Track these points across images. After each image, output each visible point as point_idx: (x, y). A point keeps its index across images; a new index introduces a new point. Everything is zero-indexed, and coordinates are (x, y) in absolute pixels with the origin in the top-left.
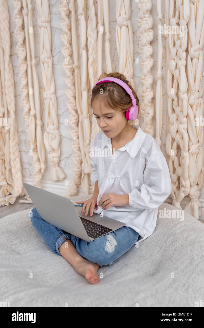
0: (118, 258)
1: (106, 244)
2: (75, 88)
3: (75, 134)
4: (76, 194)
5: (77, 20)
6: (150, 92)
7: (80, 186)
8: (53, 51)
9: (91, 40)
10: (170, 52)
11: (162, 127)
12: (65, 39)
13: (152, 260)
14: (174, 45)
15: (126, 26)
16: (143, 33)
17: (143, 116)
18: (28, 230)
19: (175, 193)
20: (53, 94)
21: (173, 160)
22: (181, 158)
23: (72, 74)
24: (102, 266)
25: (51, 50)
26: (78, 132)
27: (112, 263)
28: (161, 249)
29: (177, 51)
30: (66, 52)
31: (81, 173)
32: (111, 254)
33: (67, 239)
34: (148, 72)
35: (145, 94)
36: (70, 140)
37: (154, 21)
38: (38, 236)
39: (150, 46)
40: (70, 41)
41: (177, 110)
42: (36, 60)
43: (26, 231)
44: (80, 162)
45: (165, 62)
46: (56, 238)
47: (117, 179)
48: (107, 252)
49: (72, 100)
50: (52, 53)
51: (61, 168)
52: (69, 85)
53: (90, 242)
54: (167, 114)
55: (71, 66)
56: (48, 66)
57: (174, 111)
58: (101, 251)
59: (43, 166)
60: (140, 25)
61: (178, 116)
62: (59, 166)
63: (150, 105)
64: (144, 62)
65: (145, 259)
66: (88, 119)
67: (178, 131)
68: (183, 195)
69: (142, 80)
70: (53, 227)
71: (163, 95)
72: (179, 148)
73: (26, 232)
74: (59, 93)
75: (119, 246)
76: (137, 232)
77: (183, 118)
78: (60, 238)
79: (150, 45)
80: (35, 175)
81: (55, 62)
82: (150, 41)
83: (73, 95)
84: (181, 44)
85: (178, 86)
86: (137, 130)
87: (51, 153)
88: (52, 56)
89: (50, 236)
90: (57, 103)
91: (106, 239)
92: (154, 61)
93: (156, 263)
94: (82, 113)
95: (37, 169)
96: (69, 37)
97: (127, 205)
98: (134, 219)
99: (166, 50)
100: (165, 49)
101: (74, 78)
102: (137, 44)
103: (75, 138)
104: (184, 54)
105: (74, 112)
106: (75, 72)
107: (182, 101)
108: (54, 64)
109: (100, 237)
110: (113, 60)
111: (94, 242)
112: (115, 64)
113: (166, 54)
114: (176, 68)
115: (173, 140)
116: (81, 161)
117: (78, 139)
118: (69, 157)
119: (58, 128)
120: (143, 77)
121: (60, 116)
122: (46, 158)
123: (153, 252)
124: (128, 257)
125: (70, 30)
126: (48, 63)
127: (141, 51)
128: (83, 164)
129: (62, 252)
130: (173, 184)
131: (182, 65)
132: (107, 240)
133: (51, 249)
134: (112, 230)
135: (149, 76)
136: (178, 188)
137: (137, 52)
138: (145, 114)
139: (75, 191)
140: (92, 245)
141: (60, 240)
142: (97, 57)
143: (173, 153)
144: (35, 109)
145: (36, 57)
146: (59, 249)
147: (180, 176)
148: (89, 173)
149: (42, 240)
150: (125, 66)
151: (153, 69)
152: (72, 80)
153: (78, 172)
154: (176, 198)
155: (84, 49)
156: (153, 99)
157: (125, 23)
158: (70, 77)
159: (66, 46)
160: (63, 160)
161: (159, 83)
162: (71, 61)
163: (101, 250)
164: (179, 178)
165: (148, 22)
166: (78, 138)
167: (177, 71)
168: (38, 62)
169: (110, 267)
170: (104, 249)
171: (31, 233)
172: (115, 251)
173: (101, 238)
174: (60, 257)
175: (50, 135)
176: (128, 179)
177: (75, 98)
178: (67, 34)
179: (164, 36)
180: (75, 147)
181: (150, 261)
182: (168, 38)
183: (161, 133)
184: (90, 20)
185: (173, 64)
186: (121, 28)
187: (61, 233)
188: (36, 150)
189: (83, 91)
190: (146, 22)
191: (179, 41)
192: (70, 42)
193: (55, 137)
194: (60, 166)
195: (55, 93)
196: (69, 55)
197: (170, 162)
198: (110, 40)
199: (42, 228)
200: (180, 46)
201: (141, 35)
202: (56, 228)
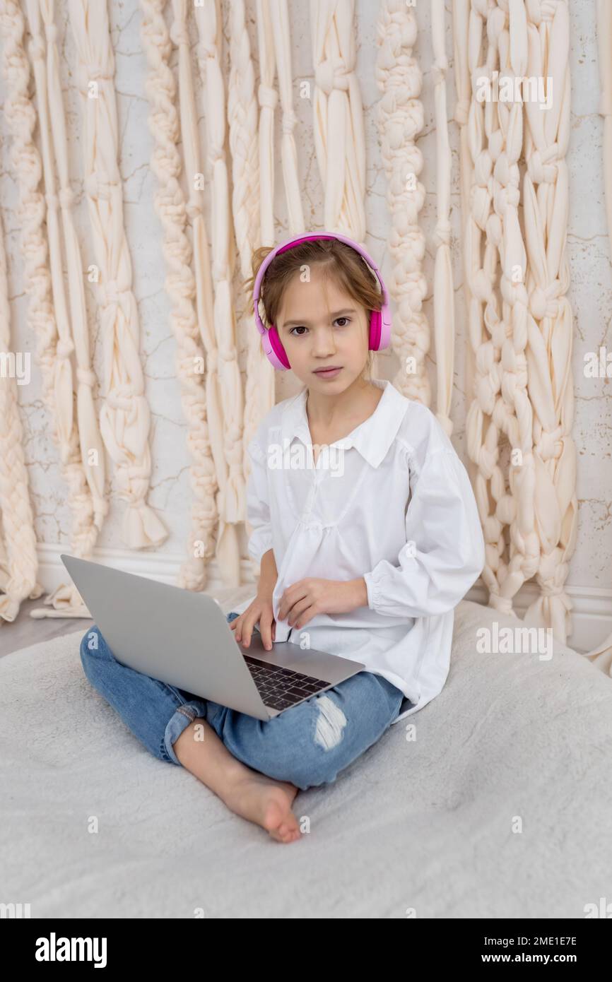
0: (350, 766)
1: (315, 724)
2: (194, 273)
3: (197, 407)
4: (202, 585)
5: (196, 71)
6: (416, 281)
7: (214, 562)
8: (124, 163)
9: (241, 133)
10: (473, 165)
11: (454, 384)
12: (161, 128)
13: (448, 767)
14: (485, 145)
15: (343, 90)
16: (393, 112)
17: (397, 351)
18: (73, 695)
19: (495, 573)
20: (127, 290)
21: (490, 476)
22: (511, 470)
23: (184, 231)
24: (305, 788)
25: (119, 161)
26: (203, 401)
27: (334, 779)
28: (472, 733)
29: (494, 164)
30: (164, 168)
31: (216, 521)
32: (331, 751)
33: (195, 717)
34: (410, 224)
35: (401, 288)
36: (181, 425)
37: (424, 74)
38: (107, 713)
39: (415, 148)
40: (175, 134)
41: (498, 331)
42: (73, 190)
43: (67, 699)
44: (211, 491)
45: (459, 194)
46: (164, 715)
47: (328, 531)
48: (320, 748)
49: (186, 307)
50: (120, 170)
51: (152, 508)
52: (177, 264)
53: (270, 720)
54: (468, 343)
55: (179, 209)
56: (110, 209)
57: (487, 335)
58: (303, 745)
59: (99, 506)
60: (385, 87)
61: (500, 351)
62: (147, 503)
63: (417, 317)
64: (398, 195)
65: (428, 764)
66: (234, 364)
67: (500, 393)
68: (518, 578)
69: (394, 247)
70: (152, 684)
71: (455, 291)
72: (504, 443)
73: (68, 702)
74: (144, 288)
75: (354, 728)
76: (396, 688)
77: (516, 354)
78: (176, 714)
79: (415, 145)
80: (76, 534)
81: (131, 197)
82: (413, 135)
83: (187, 292)
84: (505, 143)
85: (499, 262)
86: (382, 391)
87: (124, 465)
88: (121, 177)
89: (146, 711)
90: (140, 317)
91: (315, 709)
92: (427, 193)
93: (461, 774)
94: (216, 345)
95: (82, 516)
96: (173, 123)
97: (361, 609)
98: (388, 649)
99: (459, 159)
100: (459, 156)
101: (190, 242)
102: (376, 143)
103: (196, 420)
104: (515, 170)
105: (191, 344)
106: (191, 226)
107: (512, 308)
108: (128, 203)
109: (295, 704)
110: (305, 188)
111: (280, 720)
112: (311, 202)
113: (459, 170)
114: (492, 211)
115: (488, 418)
116: (216, 488)
117: (205, 422)
118: (177, 478)
119: (144, 392)
120: (397, 238)
121: (147, 356)
122: (107, 482)
123: (451, 744)
124: (376, 761)
125: (175, 100)
126: (109, 199)
127: (387, 164)
128: (220, 496)
129: (183, 756)
130: (490, 548)
131: (509, 203)
132: (318, 712)
133: (150, 749)
134: (329, 684)
135: (413, 235)
136: (506, 558)
137: (374, 165)
138: (403, 344)
139: (200, 578)
140: (274, 731)
141: (176, 722)
142: (258, 179)
143: (486, 456)
144: (71, 335)
145: (71, 181)
146: (173, 746)
147: (509, 523)
148: (240, 522)
149: (118, 725)
150: (343, 207)
151: (425, 213)
152: (185, 249)
153: (208, 519)
154: (500, 586)
155: (219, 158)
156: (427, 301)
157: (340, 81)
158: (178, 241)
159: (164, 149)
160: (159, 485)
161: (443, 254)
162: (179, 194)
163: (302, 741)
164: (506, 530)
165: (406, 78)
166: (205, 419)
167: (495, 220)
168: (78, 196)
169: (328, 792)
170: (313, 737)
171: (84, 705)
172: (342, 743)
173: (299, 707)
174: (177, 770)
175: (120, 413)
176: (362, 529)
177: (194, 301)
178: (165, 112)
179: (454, 120)
180: (196, 448)
181: (443, 768)
182: (467, 124)
183: (453, 400)
184: (237, 71)
185: (481, 199)
186: (327, 96)
187: (176, 699)
188: (76, 459)
189: (219, 281)
190: (400, 78)
191: (499, 133)
192: (174, 138)
193: (136, 418)
194: (150, 503)
195: (133, 287)
196: (174, 175)
197: (481, 483)
198: (296, 132)
199: (119, 688)
200: (503, 149)
201: (386, 115)
202: (162, 686)
